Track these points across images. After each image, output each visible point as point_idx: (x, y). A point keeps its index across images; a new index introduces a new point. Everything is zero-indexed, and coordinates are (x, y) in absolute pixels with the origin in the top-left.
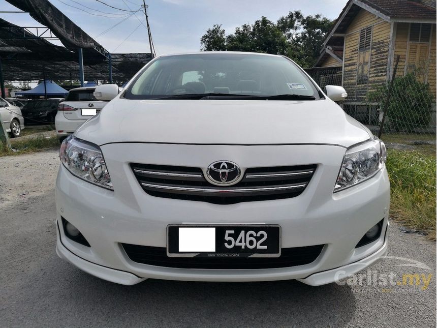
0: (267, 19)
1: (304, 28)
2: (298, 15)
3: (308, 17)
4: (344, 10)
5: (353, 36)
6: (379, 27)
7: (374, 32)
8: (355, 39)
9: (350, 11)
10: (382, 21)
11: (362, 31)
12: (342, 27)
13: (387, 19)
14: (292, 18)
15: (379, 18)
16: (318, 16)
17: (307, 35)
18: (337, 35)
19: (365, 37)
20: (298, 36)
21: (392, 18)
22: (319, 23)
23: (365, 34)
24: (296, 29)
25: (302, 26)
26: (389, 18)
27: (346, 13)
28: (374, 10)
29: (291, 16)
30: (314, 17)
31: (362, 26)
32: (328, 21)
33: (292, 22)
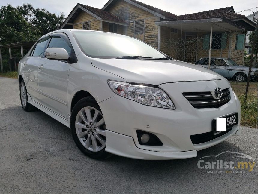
0: (12, 6)
1: (35, 16)
2: (30, 6)
3: (37, 10)
4: (73, 10)
5: (78, 26)
6: (94, 23)
7: (91, 25)
8: (80, 27)
9: (77, 11)
10: (96, 20)
11: (84, 24)
12: (71, 20)
13: (100, 19)
14: (26, 8)
15: (95, 18)
16: (43, 10)
17: (38, 21)
18: (69, 24)
19: (86, 27)
20: (32, 20)
21: (103, 19)
22: (44, 14)
23: (86, 26)
24: (30, 16)
25: (34, 15)
26: (101, 19)
27: (74, 12)
28: (92, 13)
29: (25, 7)
30: (41, 10)
31: (84, 21)
32: (50, 14)
33: (26, 11)
